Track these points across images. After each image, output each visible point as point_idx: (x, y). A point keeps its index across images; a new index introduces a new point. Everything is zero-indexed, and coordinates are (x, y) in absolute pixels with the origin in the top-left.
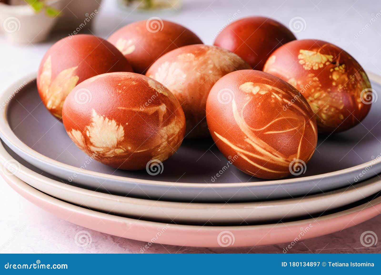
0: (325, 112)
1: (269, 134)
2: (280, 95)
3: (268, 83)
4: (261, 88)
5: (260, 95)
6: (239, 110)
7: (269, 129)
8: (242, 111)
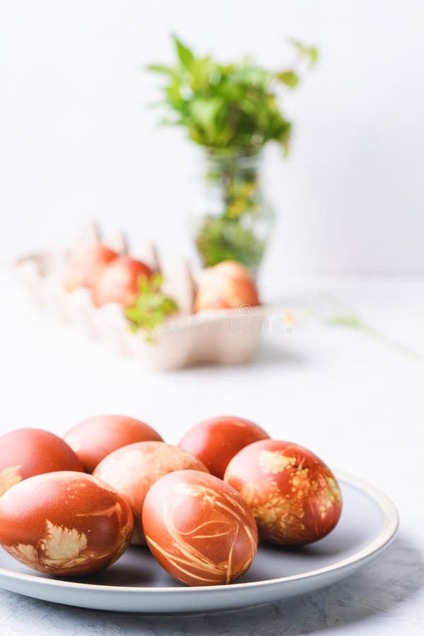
0: (284, 520)
1: (197, 539)
2: (213, 498)
3: (203, 484)
4: (194, 489)
6: (169, 511)
7: (197, 533)
8: (172, 514)
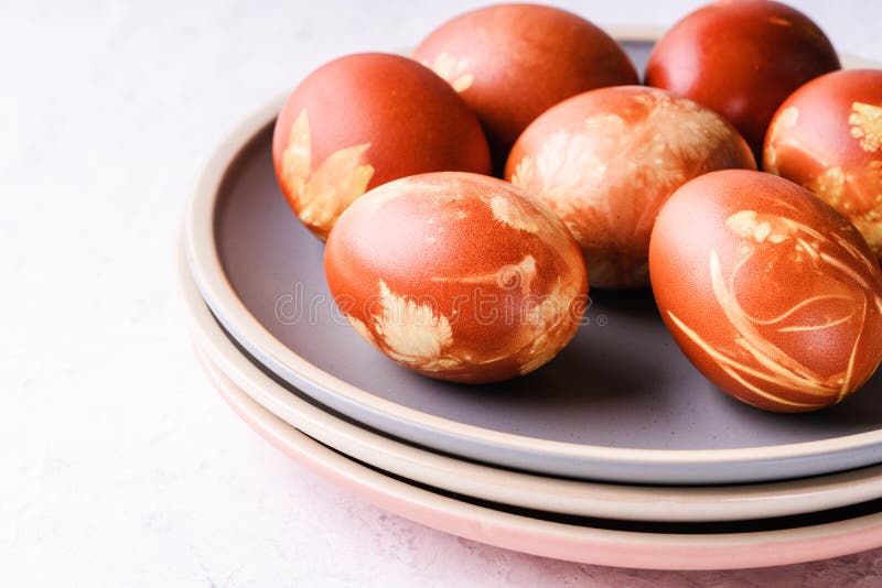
1: (789, 333)
2: (814, 245)
3: (789, 215)
4: (773, 227)
5: (773, 245)
6: (725, 275)
7: (789, 322)
8: (732, 280)
